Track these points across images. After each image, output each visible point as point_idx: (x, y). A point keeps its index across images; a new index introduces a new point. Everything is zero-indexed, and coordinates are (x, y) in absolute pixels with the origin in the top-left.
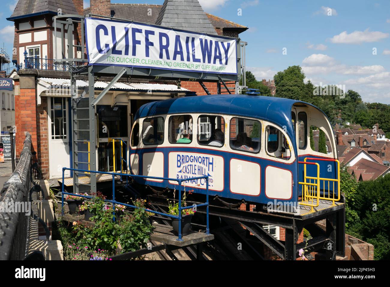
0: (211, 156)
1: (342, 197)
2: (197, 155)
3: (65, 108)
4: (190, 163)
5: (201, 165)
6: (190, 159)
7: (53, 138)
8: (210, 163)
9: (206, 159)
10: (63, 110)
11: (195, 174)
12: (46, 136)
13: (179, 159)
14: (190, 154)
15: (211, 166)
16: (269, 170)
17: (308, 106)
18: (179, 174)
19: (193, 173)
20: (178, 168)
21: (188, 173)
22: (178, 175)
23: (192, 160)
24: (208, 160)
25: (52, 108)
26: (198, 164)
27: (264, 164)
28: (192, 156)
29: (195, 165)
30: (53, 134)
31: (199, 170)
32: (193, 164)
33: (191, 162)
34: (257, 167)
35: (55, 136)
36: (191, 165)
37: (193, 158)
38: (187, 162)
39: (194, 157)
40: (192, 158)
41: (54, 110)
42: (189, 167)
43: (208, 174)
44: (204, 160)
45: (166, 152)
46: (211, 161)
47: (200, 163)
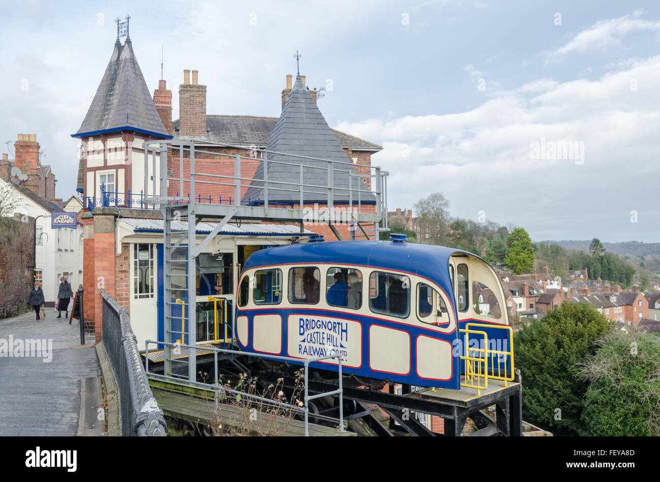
0: (344, 322)
1: (516, 375)
2: (326, 319)
3: (152, 257)
4: (316, 330)
5: (332, 333)
6: (316, 324)
7: (136, 297)
8: (343, 331)
9: (337, 325)
10: (150, 260)
11: (323, 344)
12: (126, 294)
13: (302, 325)
14: (316, 318)
15: (344, 334)
16: (422, 340)
17: (469, 256)
18: (302, 344)
19: (320, 344)
20: (301, 336)
21: (314, 343)
22: (300, 345)
23: (319, 326)
24: (340, 326)
25: (136, 257)
26: (327, 331)
27: (414, 332)
28: (319, 321)
29: (323, 333)
30: (136, 292)
31: (329, 339)
32: (321, 330)
33: (318, 328)
34: (405, 337)
35: (138, 294)
36: (317, 333)
37: (321, 324)
38: (313, 328)
39: (322, 321)
40: (319, 323)
41: (138, 260)
42: (315, 335)
43: (341, 345)
44: (335, 326)
45: (284, 314)
46: (344, 328)
47: (330, 330)
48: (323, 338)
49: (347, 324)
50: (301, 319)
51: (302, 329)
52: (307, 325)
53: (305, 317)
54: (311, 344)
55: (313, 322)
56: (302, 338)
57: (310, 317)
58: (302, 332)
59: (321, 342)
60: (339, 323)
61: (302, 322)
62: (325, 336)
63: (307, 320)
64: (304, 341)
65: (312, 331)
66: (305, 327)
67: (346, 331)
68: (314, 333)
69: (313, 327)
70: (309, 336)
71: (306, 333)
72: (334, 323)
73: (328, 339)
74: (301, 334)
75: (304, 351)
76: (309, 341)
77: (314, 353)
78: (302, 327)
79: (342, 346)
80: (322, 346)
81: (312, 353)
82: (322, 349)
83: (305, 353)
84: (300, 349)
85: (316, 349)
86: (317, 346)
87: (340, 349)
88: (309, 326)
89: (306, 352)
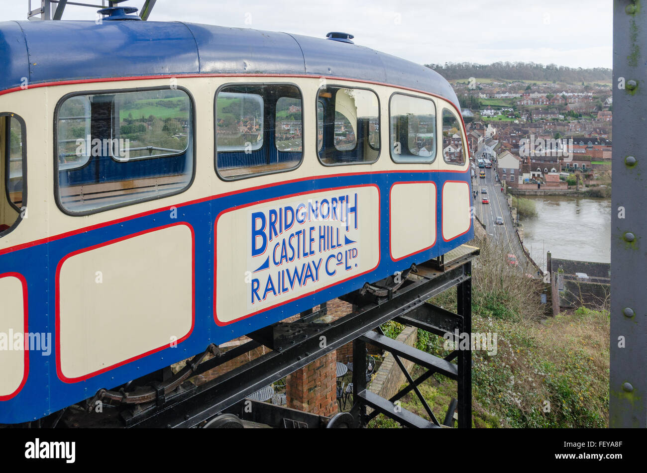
43: (347, 239)
48: (312, 240)
49: (356, 195)
50: (255, 216)
51: (259, 240)
52: (272, 224)
53: (264, 208)
54: (285, 265)
55: (289, 213)
56: (261, 259)
57: (277, 204)
58: (259, 246)
59: (307, 250)
60: (342, 199)
61: (259, 222)
62: (316, 235)
63: (273, 212)
64: (266, 265)
65: (286, 234)
66: (267, 231)
67: (354, 210)
68: (292, 235)
69: (289, 222)
70: (279, 250)
71: (270, 245)
72: (334, 200)
73: (321, 237)
74: (255, 252)
75: (267, 290)
76: (278, 260)
77: (292, 283)
78: (261, 232)
79: (348, 241)
80: (309, 260)
81: (287, 284)
82: (309, 266)
83: (270, 294)
84: (254, 291)
85: (296, 271)
86: (298, 263)
87: (345, 248)
88: (277, 226)
89: (273, 289)
